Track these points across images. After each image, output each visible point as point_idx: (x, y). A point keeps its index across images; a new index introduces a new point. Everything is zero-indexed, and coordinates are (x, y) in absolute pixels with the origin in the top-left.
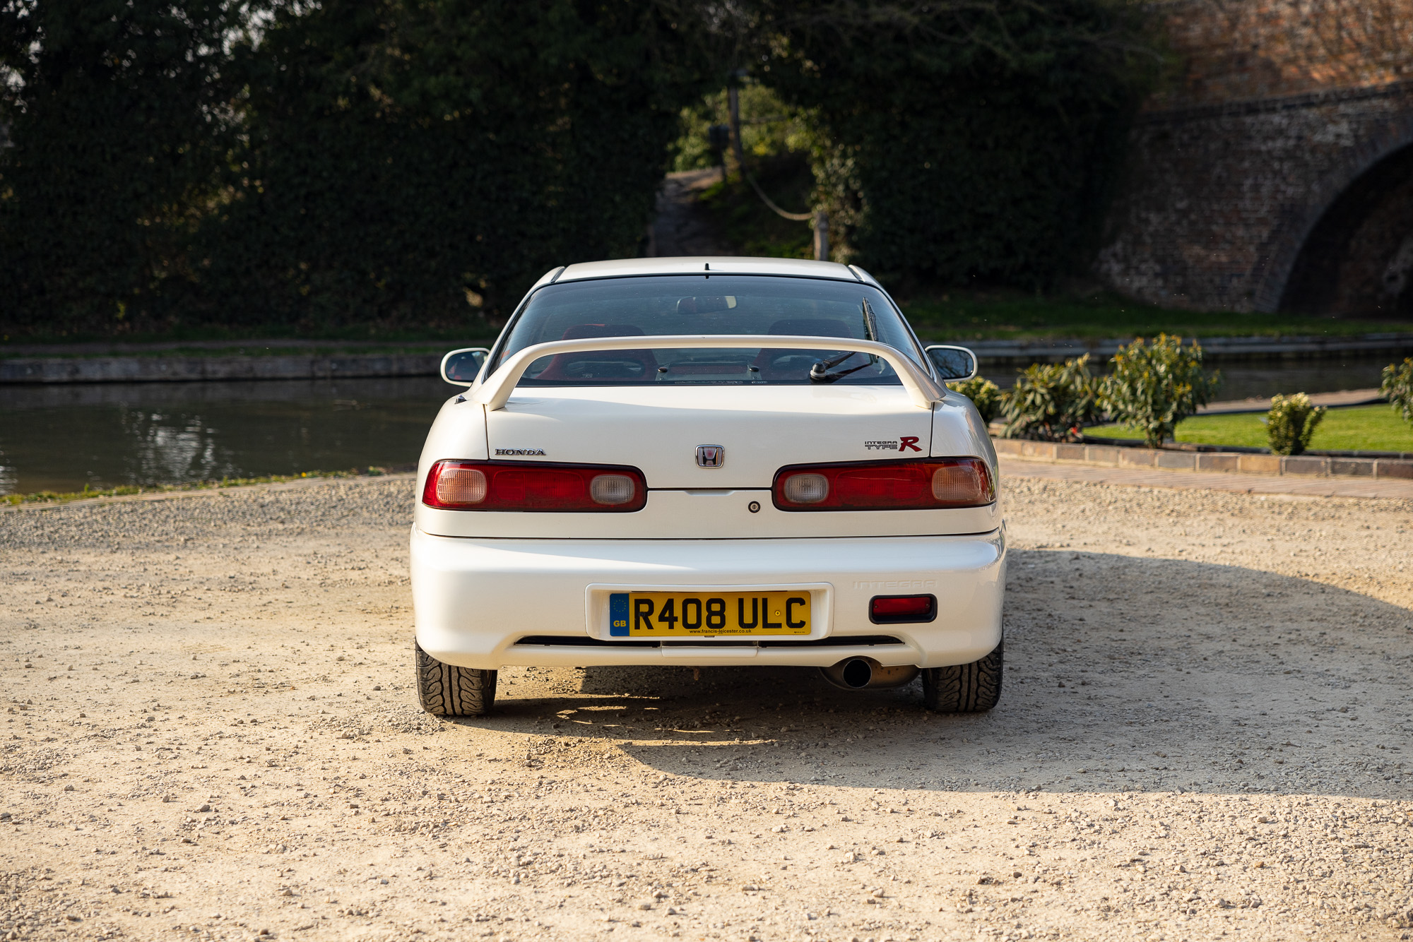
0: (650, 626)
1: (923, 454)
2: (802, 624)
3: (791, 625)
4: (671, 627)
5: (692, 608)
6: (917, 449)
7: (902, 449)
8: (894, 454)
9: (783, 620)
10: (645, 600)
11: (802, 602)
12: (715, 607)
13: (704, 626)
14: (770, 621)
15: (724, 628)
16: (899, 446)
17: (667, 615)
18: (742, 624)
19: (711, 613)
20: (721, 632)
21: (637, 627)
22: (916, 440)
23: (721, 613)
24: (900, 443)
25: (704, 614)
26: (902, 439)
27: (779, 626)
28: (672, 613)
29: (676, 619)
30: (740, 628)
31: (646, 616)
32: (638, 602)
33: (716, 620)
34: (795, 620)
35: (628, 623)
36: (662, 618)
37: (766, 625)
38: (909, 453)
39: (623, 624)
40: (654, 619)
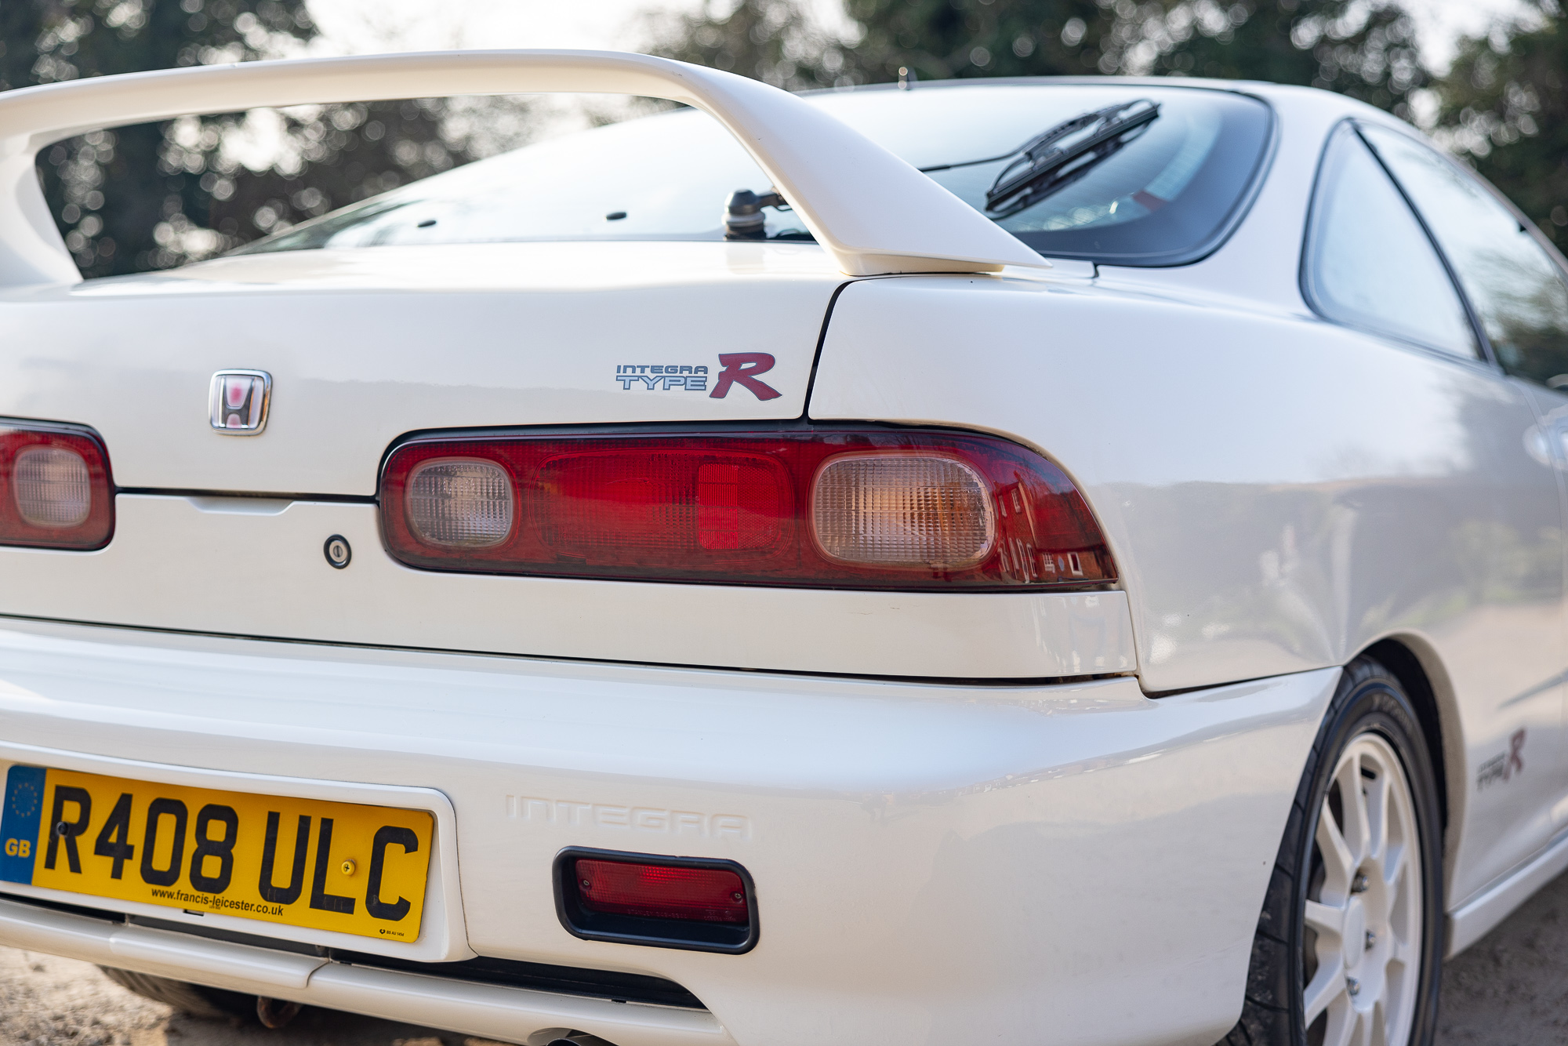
0: (75, 867)
1: (786, 408)
2: (399, 910)
3: (378, 910)
4: (117, 873)
5: (167, 823)
6: (766, 393)
7: (720, 392)
8: (696, 406)
9: (357, 890)
10: (75, 791)
11: (410, 843)
12: (217, 831)
13: (184, 883)
14: (330, 889)
15: (228, 894)
16: (713, 381)
17: (113, 839)
18: (267, 890)
19: (206, 847)
20: (217, 904)
21: (50, 864)
22: (766, 362)
23: (225, 851)
24: (716, 368)
25: (191, 845)
26: (724, 359)
27: (345, 905)
28: (123, 835)
29: (129, 852)
30: (258, 900)
31: (73, 831)
32: (64, 794)
33: (212, 867)
34: (388, 896)
35: (33, 849)
36: (102, 848)
37: (321, 901)
38: (741, 404)
39: (22, 849)
40: (86, 843)
